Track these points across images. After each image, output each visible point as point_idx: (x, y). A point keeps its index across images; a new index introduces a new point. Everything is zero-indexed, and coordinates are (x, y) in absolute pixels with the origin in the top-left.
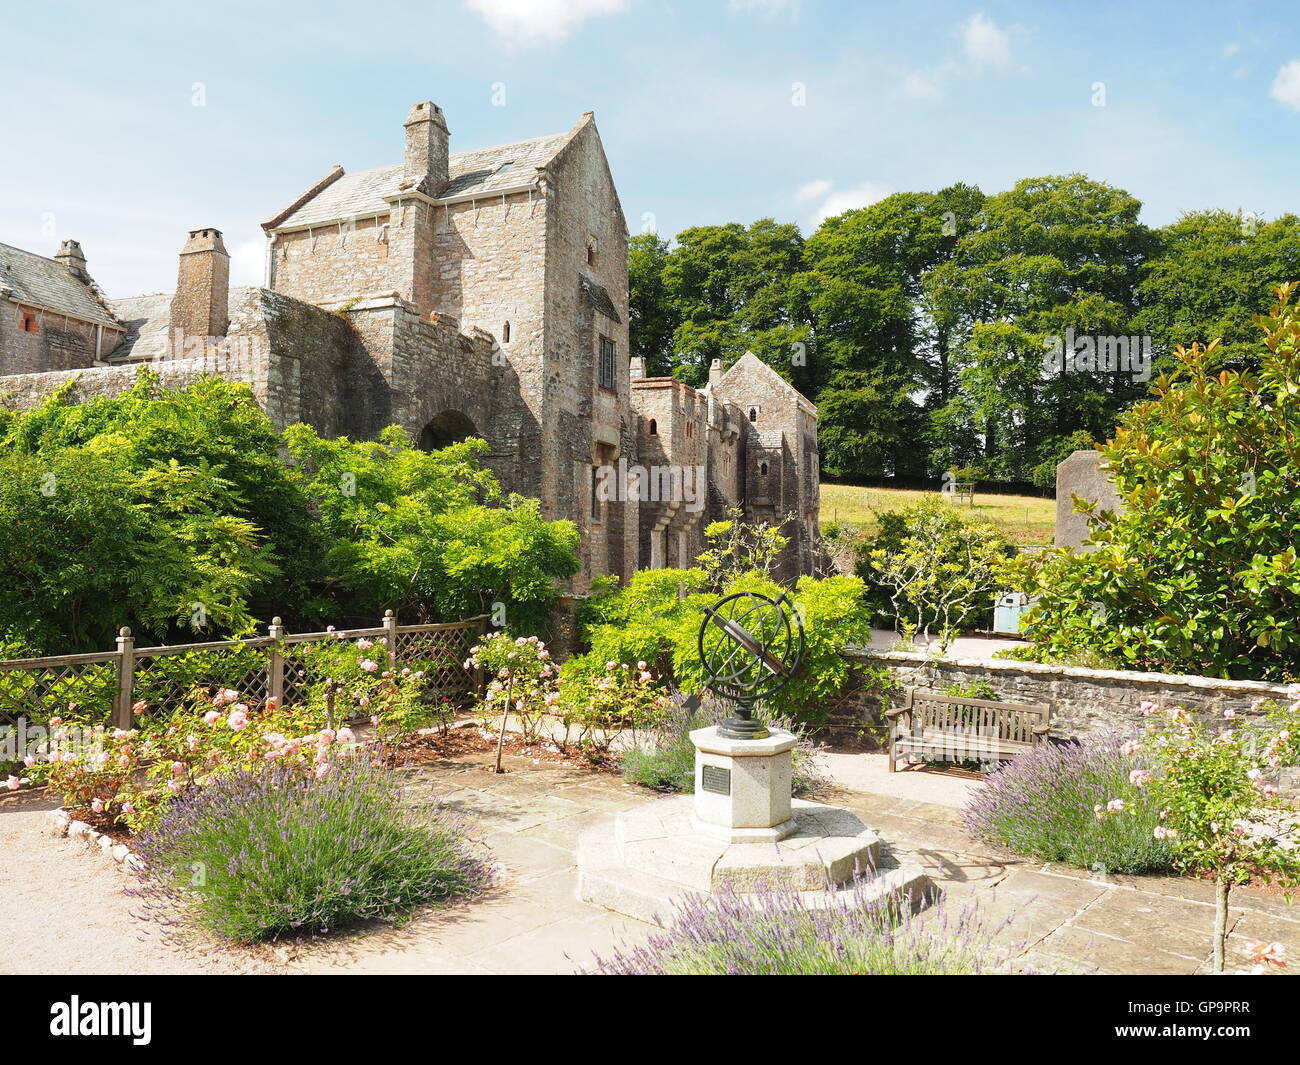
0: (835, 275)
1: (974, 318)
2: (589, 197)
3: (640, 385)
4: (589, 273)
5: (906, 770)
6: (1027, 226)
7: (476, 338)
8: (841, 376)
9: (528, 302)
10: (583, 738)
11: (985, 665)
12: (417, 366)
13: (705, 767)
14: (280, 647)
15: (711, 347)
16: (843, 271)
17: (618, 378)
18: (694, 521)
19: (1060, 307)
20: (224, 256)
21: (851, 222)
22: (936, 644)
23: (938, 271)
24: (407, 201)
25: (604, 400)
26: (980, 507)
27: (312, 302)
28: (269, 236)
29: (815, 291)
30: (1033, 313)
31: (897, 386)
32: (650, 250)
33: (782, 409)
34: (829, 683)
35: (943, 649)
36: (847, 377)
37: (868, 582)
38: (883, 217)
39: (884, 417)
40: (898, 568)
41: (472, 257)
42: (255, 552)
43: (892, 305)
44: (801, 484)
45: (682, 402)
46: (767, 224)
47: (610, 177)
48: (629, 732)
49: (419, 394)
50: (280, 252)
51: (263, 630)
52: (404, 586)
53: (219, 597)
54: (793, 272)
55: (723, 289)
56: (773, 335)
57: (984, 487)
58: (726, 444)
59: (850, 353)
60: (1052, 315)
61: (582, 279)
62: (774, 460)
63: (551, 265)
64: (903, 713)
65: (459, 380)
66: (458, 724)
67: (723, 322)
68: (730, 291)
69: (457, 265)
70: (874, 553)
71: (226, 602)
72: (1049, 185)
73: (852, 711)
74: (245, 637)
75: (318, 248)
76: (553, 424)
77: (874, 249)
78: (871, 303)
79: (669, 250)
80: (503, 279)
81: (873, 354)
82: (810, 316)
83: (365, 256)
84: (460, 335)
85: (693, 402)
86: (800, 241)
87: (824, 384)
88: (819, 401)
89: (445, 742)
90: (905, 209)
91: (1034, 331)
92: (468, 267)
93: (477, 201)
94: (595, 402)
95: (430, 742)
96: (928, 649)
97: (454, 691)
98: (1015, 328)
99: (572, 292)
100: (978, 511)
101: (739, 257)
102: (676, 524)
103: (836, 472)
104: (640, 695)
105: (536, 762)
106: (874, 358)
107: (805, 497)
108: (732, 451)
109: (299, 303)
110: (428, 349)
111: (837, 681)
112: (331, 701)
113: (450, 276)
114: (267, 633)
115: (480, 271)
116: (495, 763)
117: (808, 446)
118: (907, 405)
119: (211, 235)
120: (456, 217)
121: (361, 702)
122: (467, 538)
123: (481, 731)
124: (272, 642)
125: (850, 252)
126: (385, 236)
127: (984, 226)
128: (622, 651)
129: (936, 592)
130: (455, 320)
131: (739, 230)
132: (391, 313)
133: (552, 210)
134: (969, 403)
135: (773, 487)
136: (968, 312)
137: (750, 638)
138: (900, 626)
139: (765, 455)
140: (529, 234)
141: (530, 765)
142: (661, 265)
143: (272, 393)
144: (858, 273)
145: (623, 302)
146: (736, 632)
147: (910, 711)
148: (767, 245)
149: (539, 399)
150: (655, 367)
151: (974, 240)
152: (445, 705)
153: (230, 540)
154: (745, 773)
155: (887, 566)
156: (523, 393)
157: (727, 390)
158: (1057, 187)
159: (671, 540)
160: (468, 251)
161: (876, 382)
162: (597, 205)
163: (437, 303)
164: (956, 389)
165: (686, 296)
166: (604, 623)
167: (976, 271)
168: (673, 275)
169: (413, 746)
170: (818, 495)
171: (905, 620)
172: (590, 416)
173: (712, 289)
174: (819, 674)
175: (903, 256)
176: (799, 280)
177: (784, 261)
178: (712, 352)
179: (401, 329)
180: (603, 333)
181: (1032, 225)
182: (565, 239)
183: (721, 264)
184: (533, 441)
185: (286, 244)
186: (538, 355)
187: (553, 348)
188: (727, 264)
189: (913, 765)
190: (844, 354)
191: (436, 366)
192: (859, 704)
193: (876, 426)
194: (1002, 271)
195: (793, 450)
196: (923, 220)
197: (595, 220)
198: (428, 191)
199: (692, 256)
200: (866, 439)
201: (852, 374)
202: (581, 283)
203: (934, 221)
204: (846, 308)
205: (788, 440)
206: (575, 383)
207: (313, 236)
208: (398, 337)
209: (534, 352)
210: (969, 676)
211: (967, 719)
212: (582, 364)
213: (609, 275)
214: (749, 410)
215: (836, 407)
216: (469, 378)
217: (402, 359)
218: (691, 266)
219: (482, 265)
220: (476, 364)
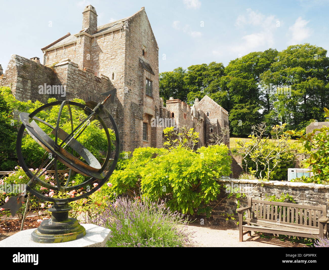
0: (234, 76)
2: (143, 34)
4: (143, 58)
6: (292, 59)
7: (102, 78)
8: (237, 105)
9: (120, 66)
11: (288, 185)
12: (77, 85)
16: (237, 75)
17: (154, 93)
19: (303, 82)
21: (238, 61)
23: (265, 73)
24: (82, 36)
25: (148, 100)
28: (44, 53)
29: (228, 81)
31: (254, 108)
32: (180, 72)
33: (217, 112)
34: (210, 194)
36: (239, 106)
38: (248, 59)
39: (250, 117)
41: (102, 53)
43: (252, 84)
45: (182, 107)
46: (213, 63)
47: (151, 29)
50: (47, 57)
54: (222, 76)
55: (201, 82)
56: (216, 94)
58: (200, 123)
59: (239, 98)
60: (301, 85)
61: (140, 59)
62: (215, 128)
63: (127, 53)
64: (247, 209)
65: (95, 91)
68: (203, 83)
69: (98, 56)
72: (298, 47)
73: (223, 208)
75: (57, 55)
76: (128, 106)
77: (245, 68)
78: (245, 84)
79: (186, 72)
80: (112, 59)
82: (227, 89)
83: (71, 56)
84: (96, 76)
85: (186, 108)
86: (224, 68)
87: (232, 108)
90: (254, 56)
91: (296, 90)
92: (101, 56)
93: (104, 34)
94: (145, 100)
99: (136, 63)
101: (205, 73)
103: (236, 134)
106: (247, 100)
107: (225, 139)
108: (201, 125)
109: (33, 62)
110: (82, 80)
111: (214, 193)
113: (96, 60)
115: (105, 57)
117: (225, 123)
118: (258, 114)
119: (36, 59)
120: (98, 40)
125: (238, 69)
127: (278, 60)
130: (94, 72)
131: (206, 65)
132: (67, 66)
133: (128, 36)
134: (276, 112)
136: (275, 85)
138: (248, 171)
139: (212, 126)
140: (120, 43)
142: (183, 76)
143: (18, 91)
144: (241, 75)
147: (250, 209)
148: (214, 69)
149: (123, 97)
156: (118, 96)
157: (200, 107)
158: (300, 48)
160: (101, 51)
161: (248, 107)
162: (146, 37)
163: (92, 68)
164: (272, 108)
165: (191, 84)
167: (277, 73)
168: (187, 79)
170: (229, 138)
171: (250, 169)
172: (142, 104)
173: (198, 82)
174: (205, 190)
175: (254, 70)
176: (223, 78)
177: (219, 73)
179: (71, 72)
180: (148, 77)
181: (294, 59)
182: (133, 46)
183: (200, 75)
184: (121, 112)
185: (48, 55)
186: (123, 83)
187: (128, 81)
188: (202, 75)
189: (253, 237)
190: (238, 99)
191: (86, 86)
192: (226, 205)
193: (248, 119)
194: (285, 72)
195: (220, 124)
196: (260, 59)
197: (145, 41)
198: (89, 33)
199: (192, 73)
200: (245, 124)
201: (240, 105)
202: (140, 61)
203: (263, 59)
204: (238, 86)
205: (219, 121)
206: (137, 93)
207: (56, 51)
208: (69, 74)
209: (121, 82)
210: (280, 190)
211: (280, 214)
212: (140, 87)
213: (151, 60)
214: (207, 113)
215: (236, 115)
216: (99, 91)
217: (71, 82)
218: (192, 76)
219: (106, 55)
220: (102, 87)
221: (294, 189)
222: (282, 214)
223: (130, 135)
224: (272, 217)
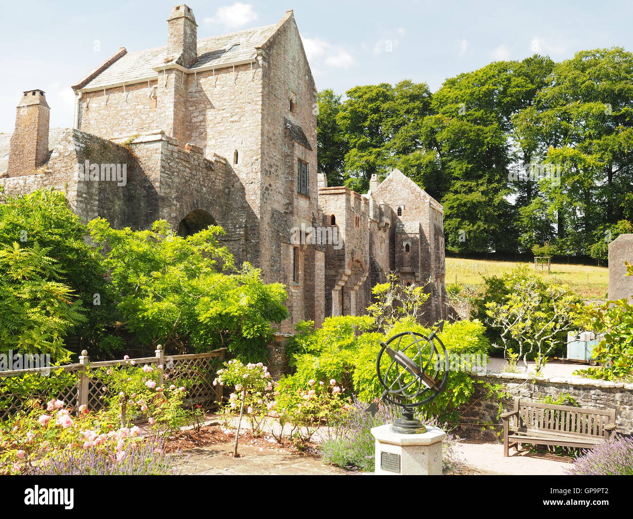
0: (453, 117)
1: (548, 144)
2: (290, 66)
3: (324, 192)
4: (290, 117)
5: (515, 455)
6: (584, 82)
7: (216, 161)
8: (458, 185)
9: (250, 137)
10: (293, 433)
11: (569, 382)
12: (176, 180)
13: (382, 453)
14: (87, 371)
15: (370, 166)
17: (310, 187)
18: (361, 284)
19: (607, 137)
20: (46, 108)
21: (463, 81)
22: (532, 367)
23: (522, 113)
24: (169, 70)
25: (301, 202)
26: (555, 273)
27: (106, 138)
28: (77, 94)
29: (440, 128)
30: (588, 141)
31: (496, 191)
32: (328, 102)
33: (419, 207)
34: (461, 394)
35: (538, 371)
36: (462, 186)
37: (485, 325)
38: (485, 78)
39: (487, 212)
40: (505, 315)
41: (213, 107)
42: (70, 307)
43: (493, 136)
44: (433, 258)
45: (352, 203)
46: (407, 84)
47: (304, 53)
48: (325, 428)
49: (178, 198)
50: (84, 105)
51: (75, 359)
52: (170, 328)
53: (46, 336)
54: (425, 115)
55: (378, 127)
56: (412, 158)
57: (557, 259)
58: (382, 231)
59: (464, 169)
60: (601, 142)
61: (286, 121)
62: (414, 241)
63: (265, 112)
64: (512, 415)
65: (204, 189)
66: (207, 423)
67: (378, 149)
68: (382, 129)
69: (203, 112)
70: (488, 305)
71: (51, 340)
72: (598, 55)
73: (476, 414)
74: (63, 364)
75: (109, 102)
76: (267, 218)
77: (479, 99)
78: (478, 135)
79: (341, 101)
80: (233, 122)
81: (479, 169)
82: (437, 145)
83: (141, 107)
84: (205, 159)
85: (360, 203)
86: (430, 94)
87: (447, 190)
88: (444, 202)
89: (199, 436)
90: (500, 72)
91: (590, 153)
92: (210, 114)
93: (216, 70)
94: (295, 204)
95: (189, 437)
96: (527, 371)
97: (203, 400)
98: (576, 151)
99: (280, 130)
100: (554, 275)
101: (388, 106)
102: (349, 286)
103: (456, 249)
104: (333, 403)
105: (261, 449)
106: (480, 172)
107: (435, 267)
108: (385, 236)
109: (98, 139)
110: (184, 169)
111: (467, 393)
112: (124, 408)
113: (198, 120)
114: (78, 361)
115: (218, 116)
116: (233, 450)
117: (437, 232)
118: (504, 204)
119: (37, 94)
120: (202, 81)
121: (142, 408)
122: (212, 295)
123: (223, 428)
124: (81, 367)
125: (463, 101)
126: (155, 94)
127: (554, 83)
128: (318, 372)
129: (531, 331)
130: (202, 149)
131: (388, 88)
133: (266, 75)
134: (546, 202)
135: (414, 260)
136: (544, 140)
137: (412, 363)
138: (507, 355)
139: (408, 238)
140: (251, 92)
141: (257, 451)
142: (336, 111)
143: (80, 199)
144: (469, 115)
145: (313, 136)
146: (403, 359)
147: (517, 414)
148: (407, 97)
149: (258, 202)
150: (332, 180)
151: (546, 93)
152: (198, 410)
153: (53, 297)
154: (411, 457)
155: (497, 313)
156: (247, 198)
157: (382, 195)
158: (603, 56)
159: (345, 297)
160: (210, 103)
161: (482, 188)
162: (296, 72)
163: (189, 137)
164: (537, 193)
165: (353, 132)
166: (305, 353)
167: (549, 112)
168: (344, 118)
169: (177, 438)
170: (444, 265)
171: (510, 350)
172: (292, 213)
173: (370, 127)
174: (455, 388)
175: (499, 104)
176: (429, 121)
177: (418, 108)
178: (371, 169)
179: (166, 155)
180: (300, 157)
181: (587, 82)
182: (275, 95)
183: (376, 110)
184: (254, 230)
185: (88, 99)
186: (257, 172)
187: (267, 168)
188: (380, 111)
189: (520, 452)
190: (460, 170)
191: (189, 180)
192: (481, 409)
193: (483, 218)
194: (566, 113)
195: (427, 235)
196: (512, 79)
197: (295, 82)
198: (183, 64)
199: (356, 105)
200: (475, 227)
201: (466, 184)
202: (286, 124)
203: (520, 80)
204: (461, 139)
205: (424, 228)
206: (282, 191)
207: (107, 94)
208: (164, 161)
209: (254, 170)
210: (558, 389)
211: (557, 420)
212: (286, 178)
213: (304, 118)
214: (397, 208)
215: (455, 206)
216: (211, 188)
217: (166, 175)
218: (356, 112)
219: (219, 113)
220: (216, 179)
221: (576, 387)
222: (560, 421)
223: (270, 274)
224: (547, 425)
